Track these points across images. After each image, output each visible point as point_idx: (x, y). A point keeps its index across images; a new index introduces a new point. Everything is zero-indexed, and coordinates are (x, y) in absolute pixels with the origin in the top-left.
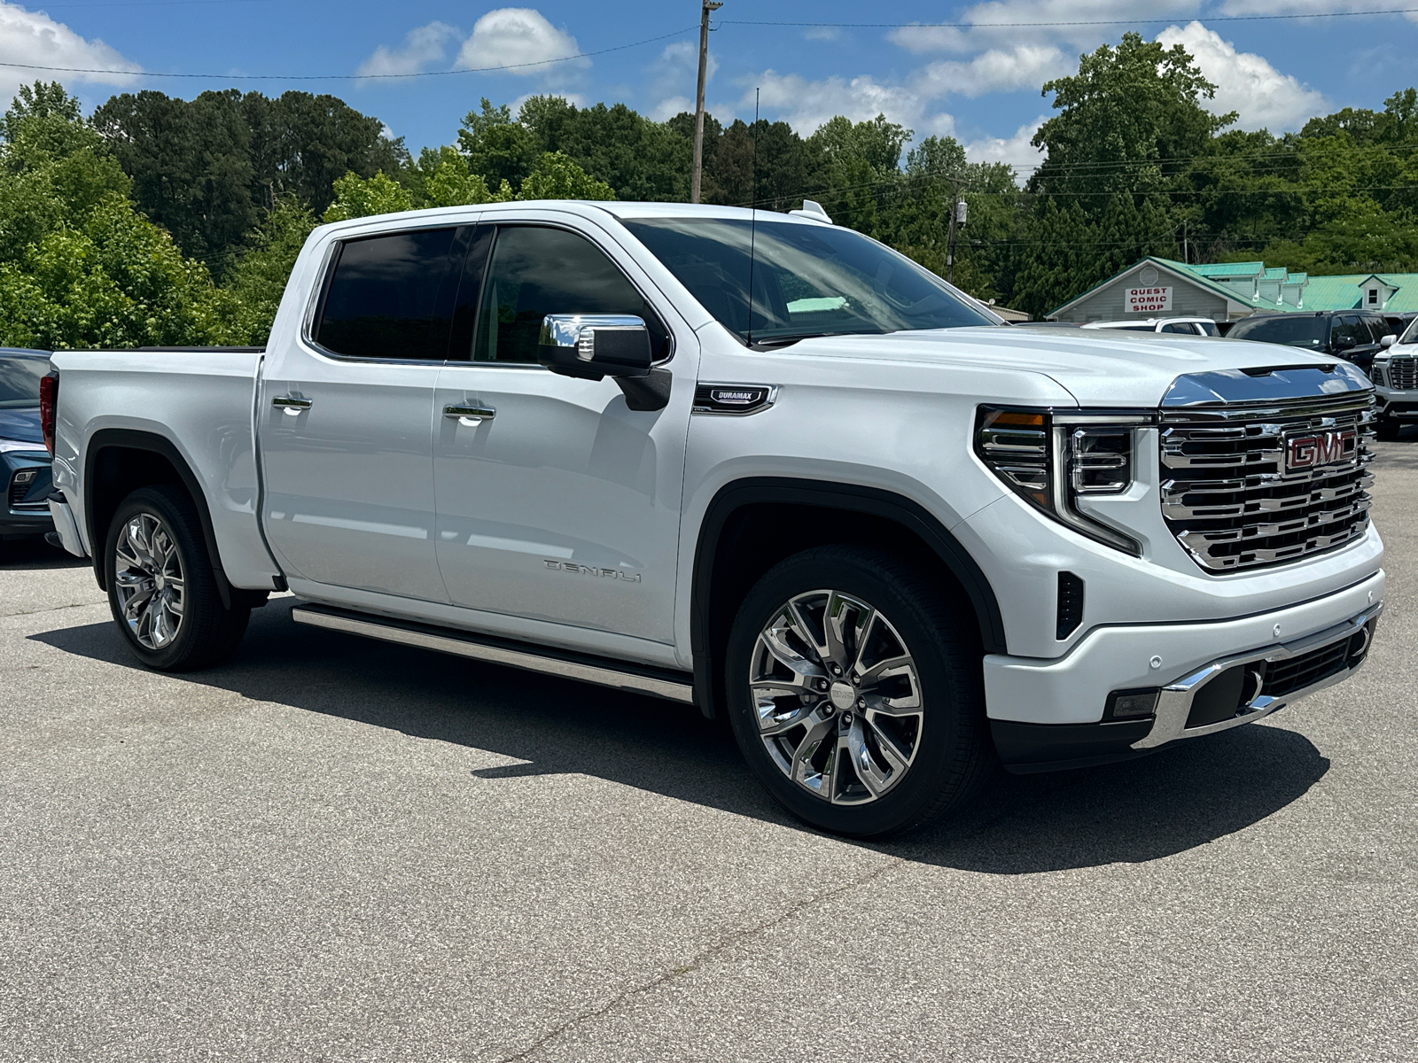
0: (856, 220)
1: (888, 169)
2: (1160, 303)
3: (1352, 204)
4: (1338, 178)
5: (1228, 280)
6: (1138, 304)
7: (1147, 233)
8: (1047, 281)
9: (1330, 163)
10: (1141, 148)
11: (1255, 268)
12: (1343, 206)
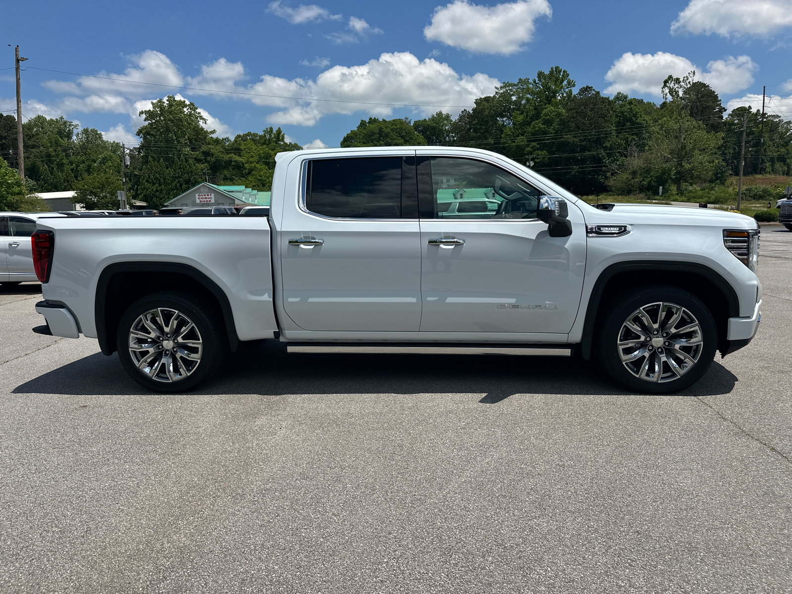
0: (55, 161)
1: (68, 140)
2: (209, 199)
3: (257, 166)
4: (252, 157)
5: (233, 192)
6: (201, 200)
7: (191, 173)
8: (152, 190)
9: (249, 151)
10: (182, 140)
11: (242, 188)
12: (255, 167)
